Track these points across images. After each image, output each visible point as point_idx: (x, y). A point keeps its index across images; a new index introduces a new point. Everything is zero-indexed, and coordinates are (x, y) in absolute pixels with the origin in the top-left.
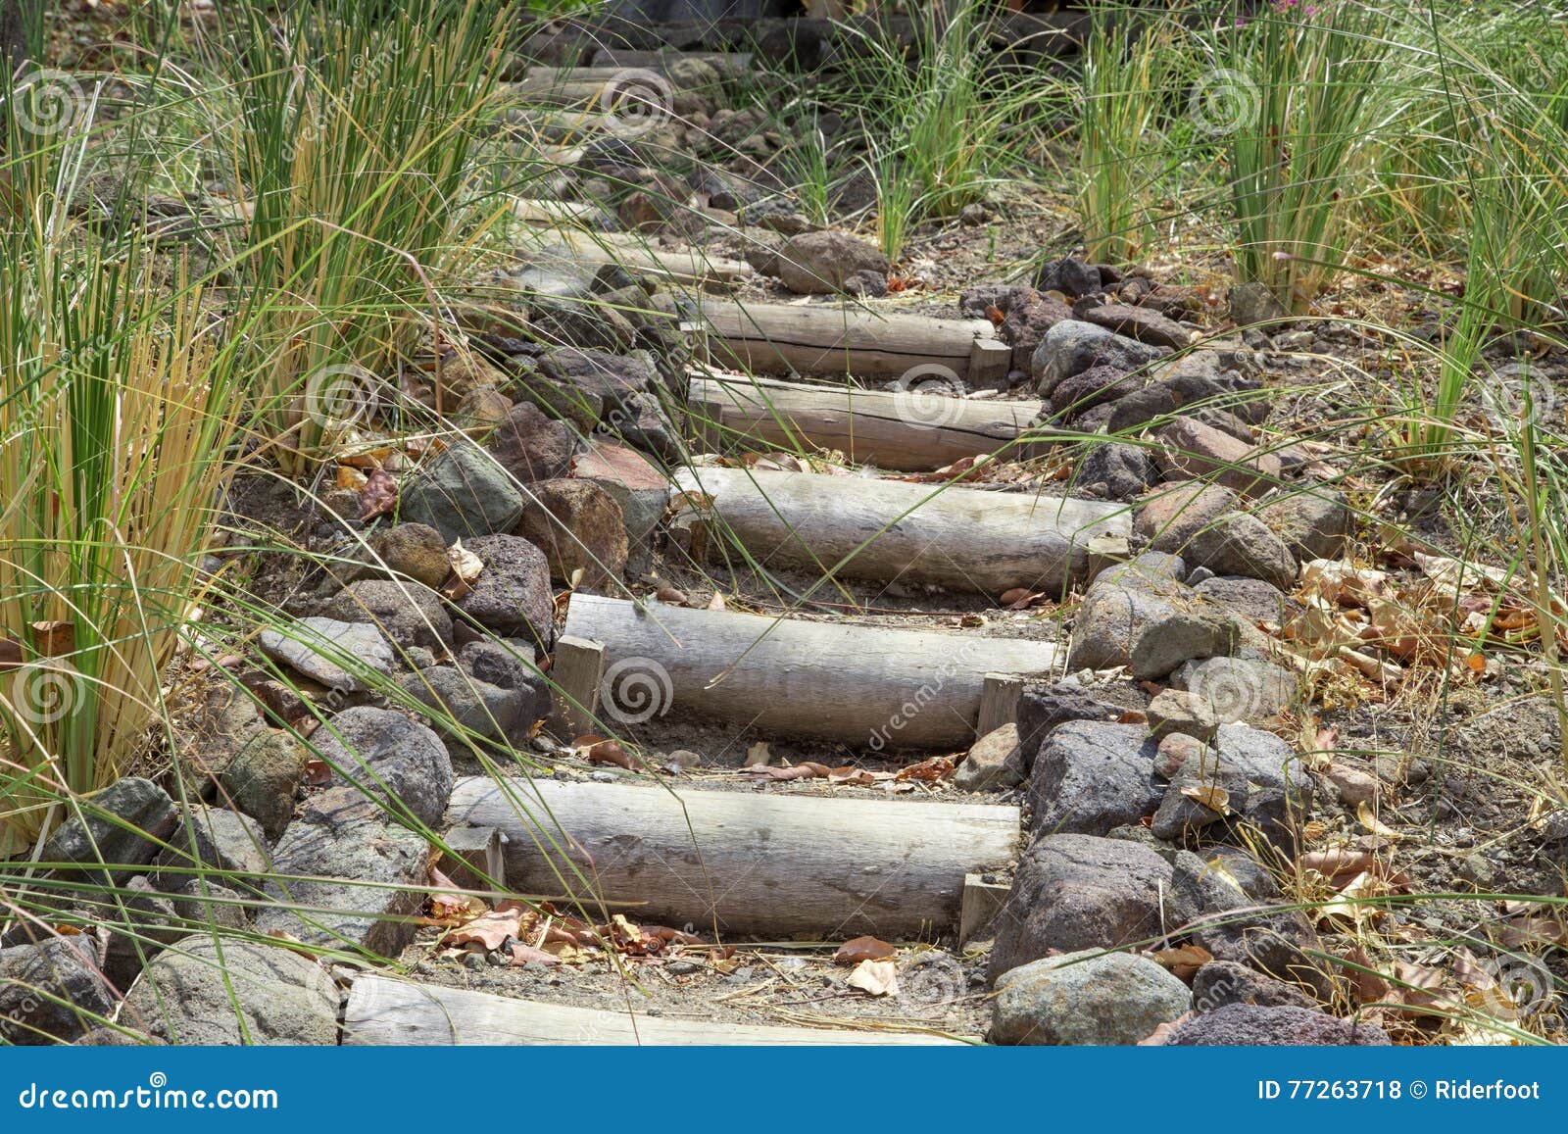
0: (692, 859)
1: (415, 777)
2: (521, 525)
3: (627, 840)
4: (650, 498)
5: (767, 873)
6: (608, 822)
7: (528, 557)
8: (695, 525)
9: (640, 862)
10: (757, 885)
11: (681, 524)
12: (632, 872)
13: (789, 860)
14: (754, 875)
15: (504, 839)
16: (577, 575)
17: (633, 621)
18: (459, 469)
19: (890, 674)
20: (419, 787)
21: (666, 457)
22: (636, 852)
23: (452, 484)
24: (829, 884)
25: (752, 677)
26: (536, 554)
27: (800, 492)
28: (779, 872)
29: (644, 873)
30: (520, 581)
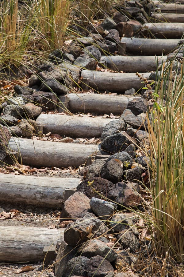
0: (131, 64)
1: (95, 54)
2: (115, 28)
3: (123, 62)
4: (137, 26)
5: (140, 65)
6: (120, 60)
7: (115, 32)
8: (145, 31)
9: (124, 65)
10: (139, 67)
11: (143, 31)
12: (123, 66)
13: (143, 63)
14: (139, 65)
15: (107, 62)
16: (124, 35)
17: (130, 40)
18: (107, 21)
19: (166, 45)
20: (95, 55)
21: (143, 23)
22: (124, 63)
23: (106, 23)
24: (149, 66)
25: (146, 46)
26: (117, 31)
27: (161, 25)
28: (142, 65)
29: (125, 66)
30: (114, 34)
